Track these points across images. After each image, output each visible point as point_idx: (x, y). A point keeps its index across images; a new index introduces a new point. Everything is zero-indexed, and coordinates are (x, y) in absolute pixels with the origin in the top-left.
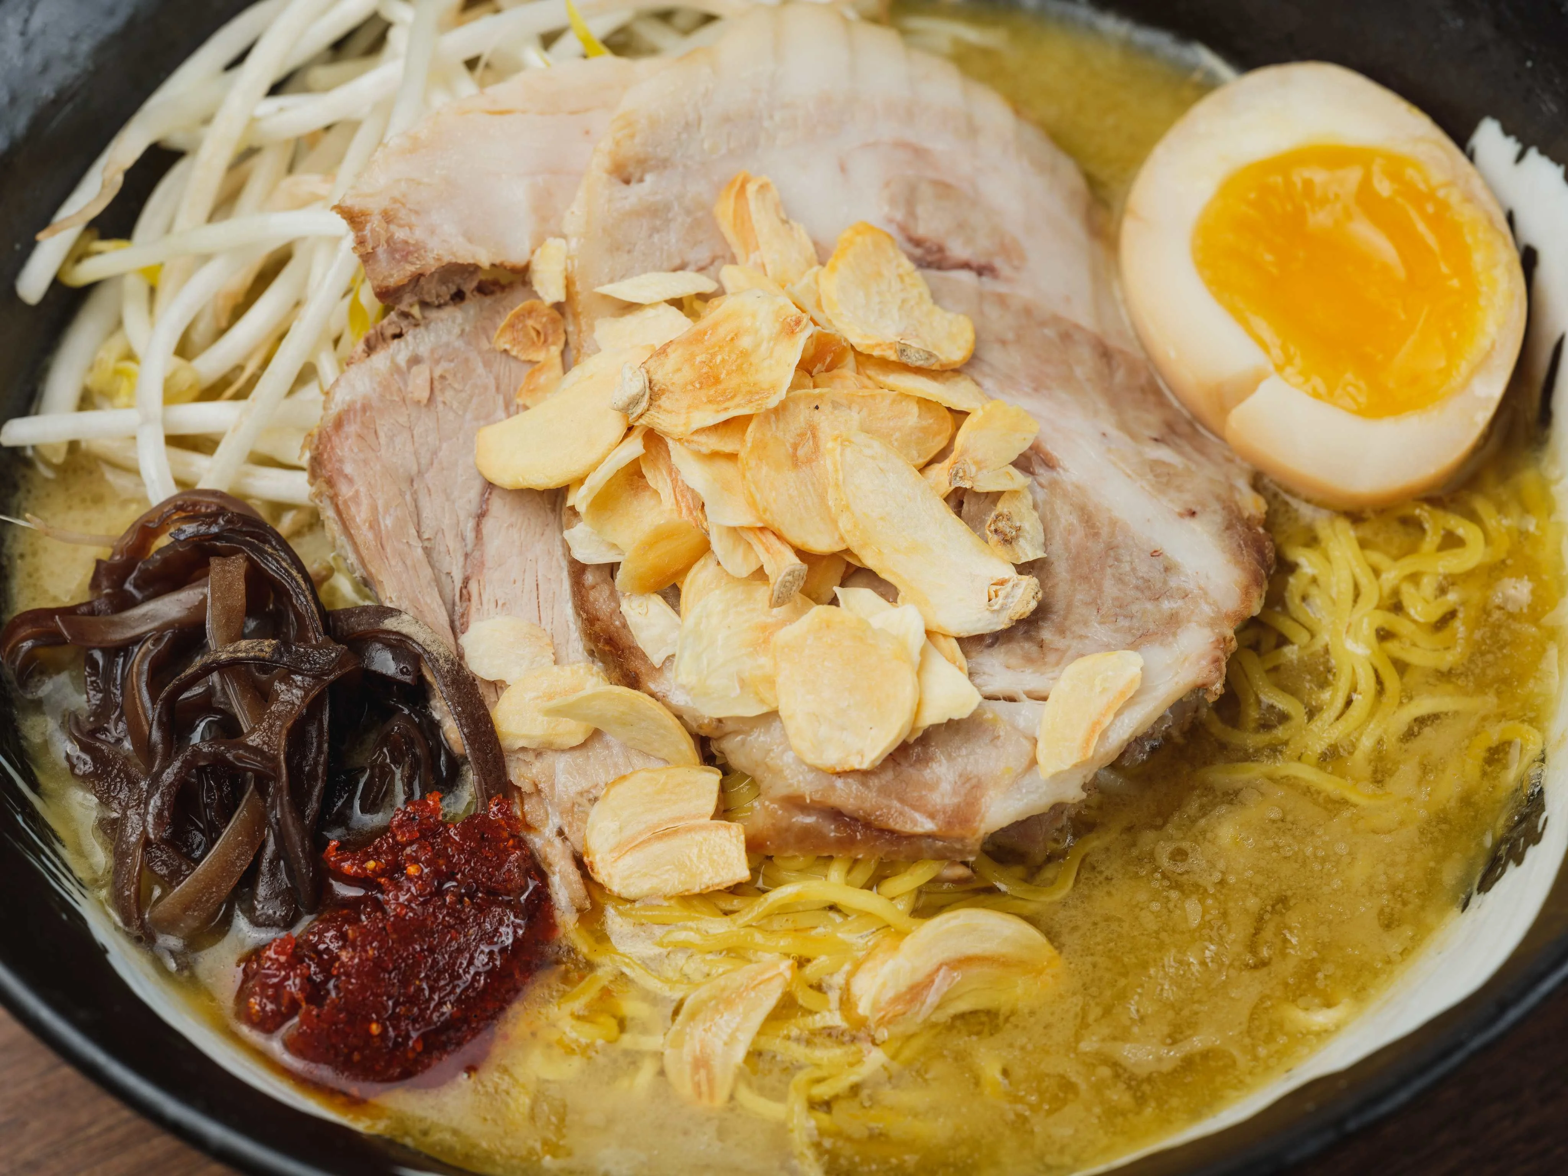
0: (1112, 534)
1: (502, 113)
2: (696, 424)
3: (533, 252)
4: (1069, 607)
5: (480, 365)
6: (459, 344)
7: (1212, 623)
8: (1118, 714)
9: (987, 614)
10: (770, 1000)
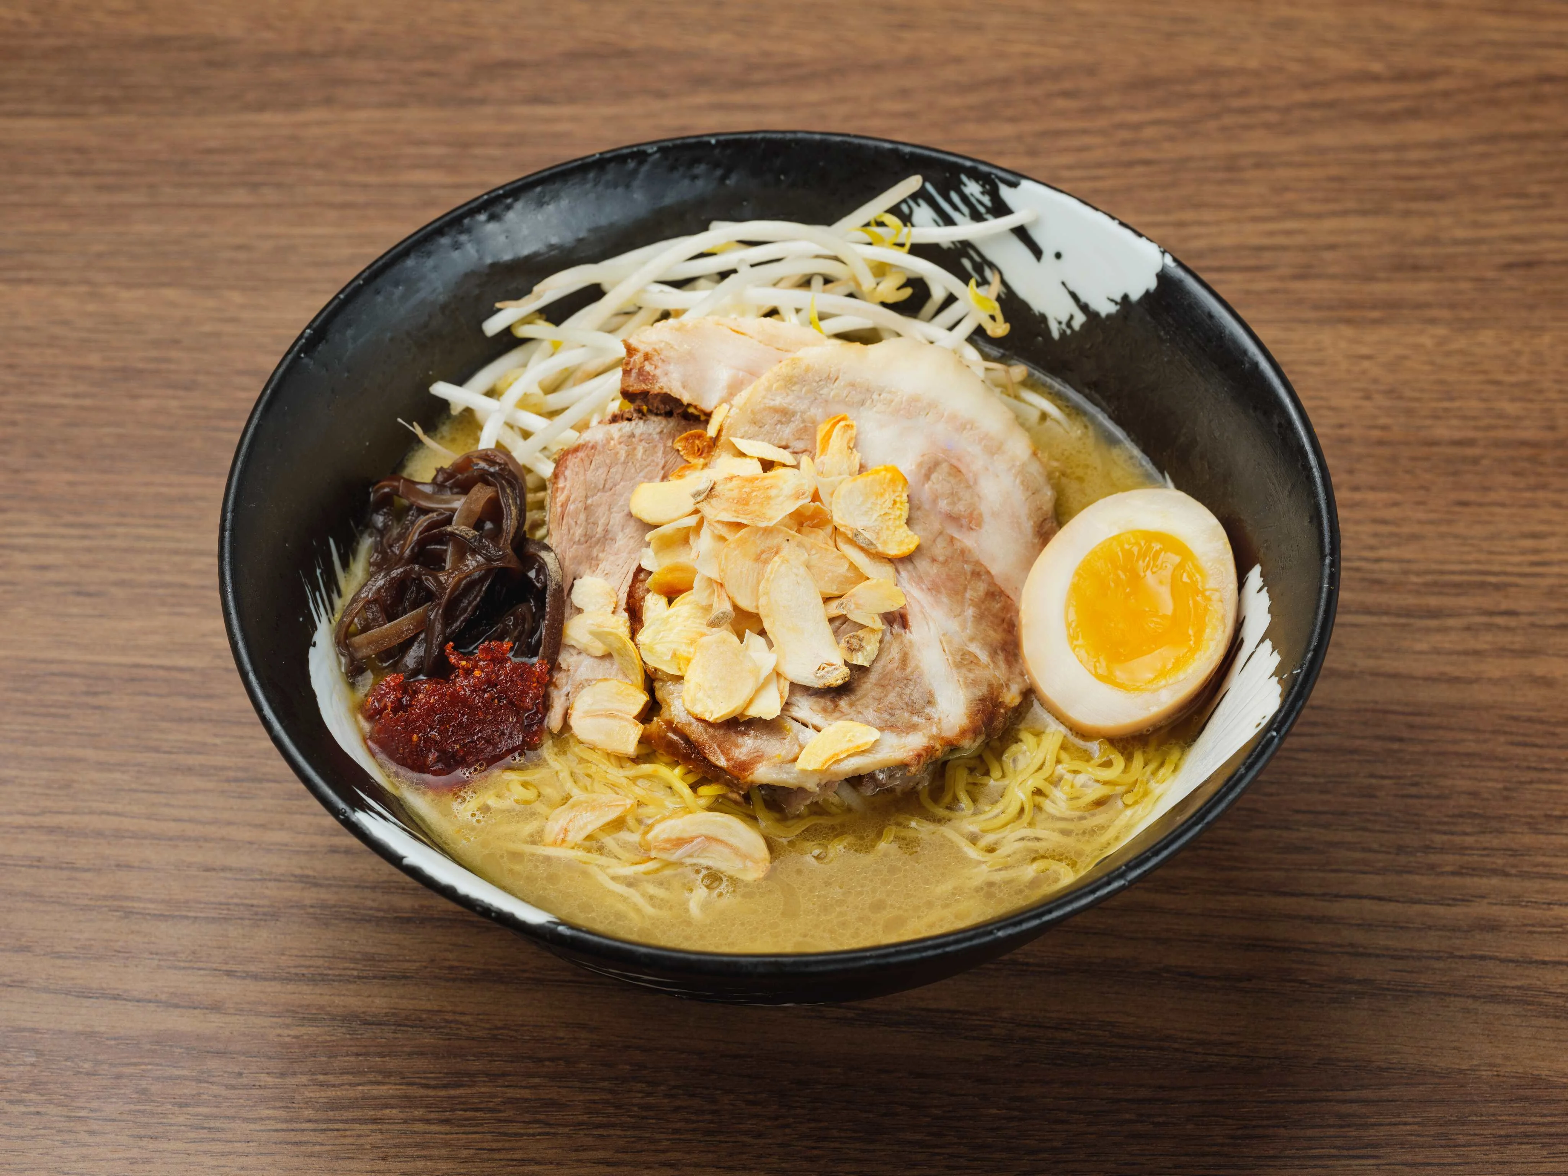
0: (912, 672)
1: (737, 332)
2: (719, 518)
3: (716, 407)
4: (865, 696)
5: (661, 452)
6: (656, 437)
7: (933, 738)
8: (849, 756)
9: (812, 677)
10: (612, 815)
